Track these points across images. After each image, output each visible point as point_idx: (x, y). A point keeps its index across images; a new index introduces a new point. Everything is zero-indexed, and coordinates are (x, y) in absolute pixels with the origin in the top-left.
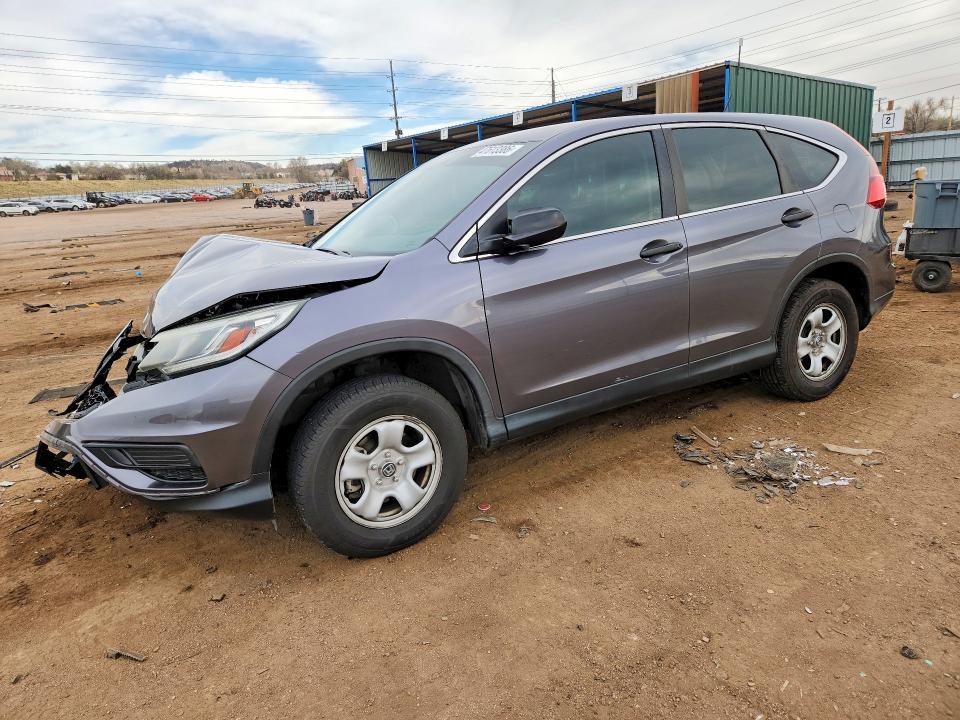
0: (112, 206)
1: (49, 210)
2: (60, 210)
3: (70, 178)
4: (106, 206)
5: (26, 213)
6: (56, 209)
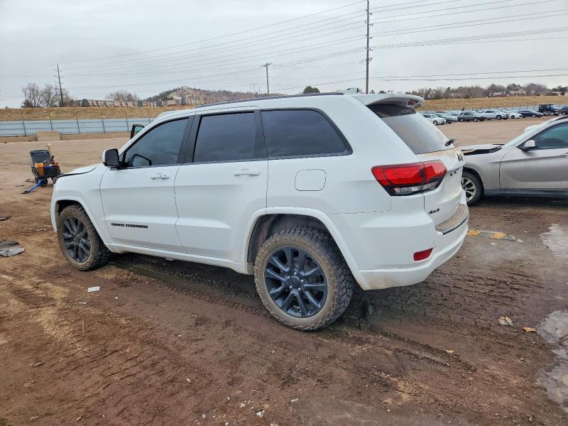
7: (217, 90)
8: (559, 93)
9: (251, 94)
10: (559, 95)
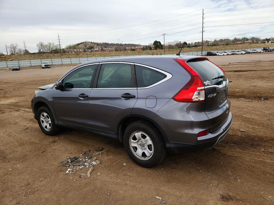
0: (271, 51)
1: (249, 53)
2: (252, 53)
3: (268, 42)
4: (268, 52)
5: (242, 54)
6: (251, 53)
7: (102, 43)
8: (266, 42)
9: (118, 44)
10: (267, 42)
